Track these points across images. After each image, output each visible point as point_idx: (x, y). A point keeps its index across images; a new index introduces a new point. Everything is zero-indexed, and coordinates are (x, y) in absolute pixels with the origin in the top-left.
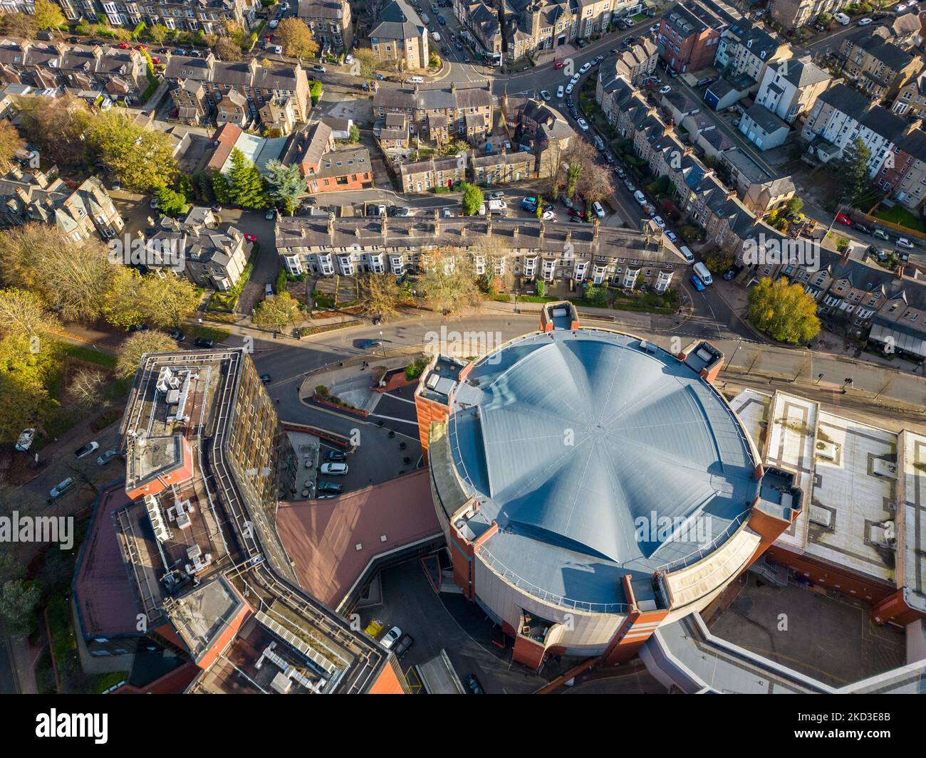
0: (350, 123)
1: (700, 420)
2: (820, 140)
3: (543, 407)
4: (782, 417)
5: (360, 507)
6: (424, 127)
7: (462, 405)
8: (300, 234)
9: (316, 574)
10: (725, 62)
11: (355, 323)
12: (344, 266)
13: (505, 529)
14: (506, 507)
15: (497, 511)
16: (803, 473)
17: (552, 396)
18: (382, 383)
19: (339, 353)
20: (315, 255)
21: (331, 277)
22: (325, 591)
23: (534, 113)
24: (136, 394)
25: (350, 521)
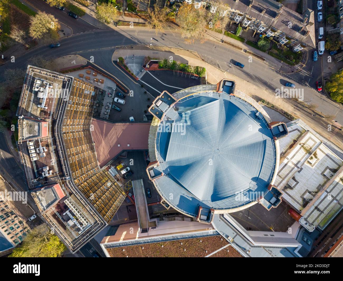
1: (260, 160)
3: (199, 133)
4: (304, 143)
5: (123, 130)
7: (168, 118)
9: (102, 150)
11: (144, 24)
13: (166, 175)
14: (170, 167)
15: (166, 168)
16: (296, 167)
17: (205, 129)
18: (148, 66)
19: (133, 40)
22: (104, 157)
24: (26, 87)
25: (118, 134)
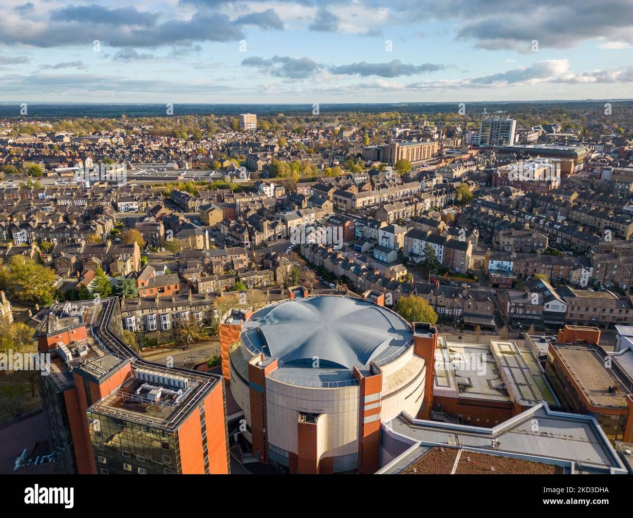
0: (165, 268)
2: (412, 254)
6: (209, 268)
7: (248, 328)
8: (137, 304)
10: (360, 236)
12: (164, 323)
13: (282, 367)
15: (277, 363)
20: (146, 315)
21: (155, 331)
23: (270, 257)
